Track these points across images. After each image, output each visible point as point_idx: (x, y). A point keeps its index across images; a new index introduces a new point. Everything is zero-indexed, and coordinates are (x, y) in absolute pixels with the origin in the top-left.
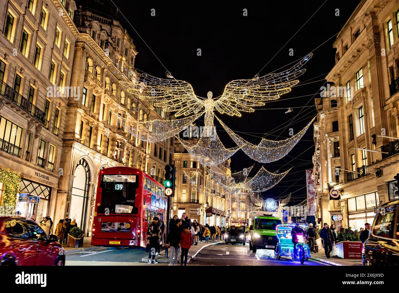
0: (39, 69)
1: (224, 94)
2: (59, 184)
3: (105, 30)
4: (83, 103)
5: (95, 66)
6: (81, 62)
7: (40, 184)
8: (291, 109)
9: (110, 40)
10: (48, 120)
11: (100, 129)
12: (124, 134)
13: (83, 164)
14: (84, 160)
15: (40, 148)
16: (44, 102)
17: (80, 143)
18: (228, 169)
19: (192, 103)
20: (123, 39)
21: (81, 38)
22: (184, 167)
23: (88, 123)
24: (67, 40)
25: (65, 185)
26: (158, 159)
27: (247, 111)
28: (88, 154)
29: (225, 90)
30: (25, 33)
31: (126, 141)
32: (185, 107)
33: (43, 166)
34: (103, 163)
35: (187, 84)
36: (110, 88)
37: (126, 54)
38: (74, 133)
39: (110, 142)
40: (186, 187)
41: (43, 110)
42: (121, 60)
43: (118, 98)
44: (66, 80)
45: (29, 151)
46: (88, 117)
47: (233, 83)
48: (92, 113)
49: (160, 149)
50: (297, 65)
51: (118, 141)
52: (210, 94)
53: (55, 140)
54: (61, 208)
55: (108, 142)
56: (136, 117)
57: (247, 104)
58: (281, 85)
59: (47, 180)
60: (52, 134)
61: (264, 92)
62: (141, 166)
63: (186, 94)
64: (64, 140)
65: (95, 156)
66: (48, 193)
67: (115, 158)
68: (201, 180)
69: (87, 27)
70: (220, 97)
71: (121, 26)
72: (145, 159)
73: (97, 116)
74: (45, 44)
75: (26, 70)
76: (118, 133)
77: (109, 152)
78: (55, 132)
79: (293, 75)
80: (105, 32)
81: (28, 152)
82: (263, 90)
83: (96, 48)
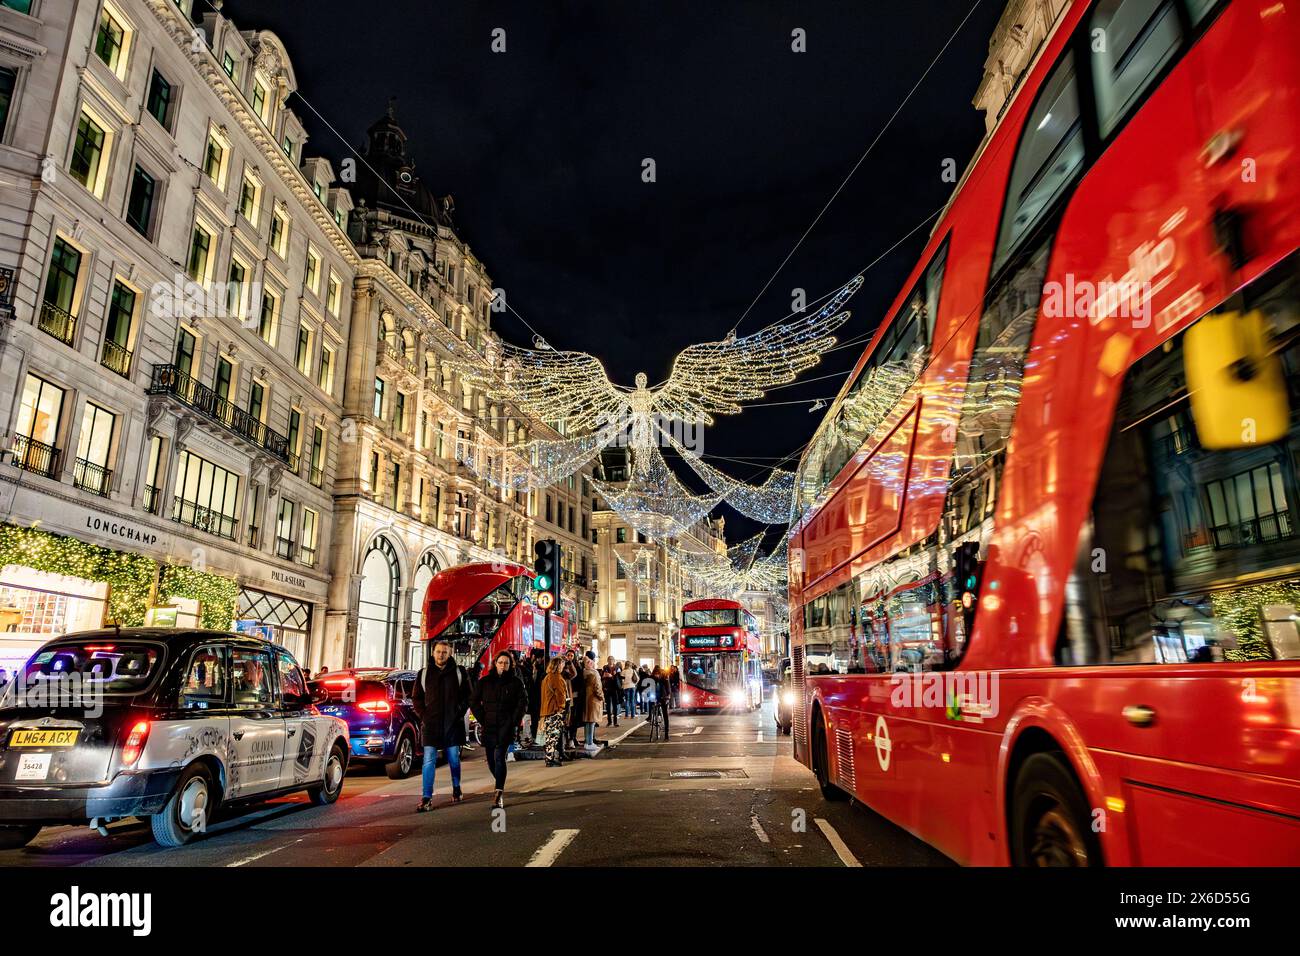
0: (272, 343)
1: (672, 376)
2: (329, 595)
3: (419, 249)
4: (377, 414)
5: (400, 330)
6: (367, 321)
7: (284, 598)
8: (822, 402)
9: (432, 271)
10: (298, 454)
11: (418, 467)
12: (472, 477)
13: (382, 547)
14: (384, 539)
15: (282, 517)
16: (285, 415)
17: (374, 501)
18: (719, 541)
19: (603, 401)
20: (463, 266)
21: (366, 269)
22: (620, 540)
23: (388, 457)
24: (333, 276)
25: (341, 596)
26: (555, 526)
27: (727, 412)
28: (393, 525)
29: (674, 368)
30: (237, 266)
31: (478, 490)
32: (590, 411)
33: (289, 558)
34: (427, 543)
35: (589, 359)
36: (436, 374)
37: (470, 299)
38: (357, 480)
39: (443, 496)
40: (625, 586)
41: (284, 433)
42: (460, 312)
43: (457, 397)
44: (335, 365)
45: (256, 525)
46: (388, 443)
47: (691, 353)
48: (397, 434)
49: (560, 504)
50: (830, 305)
51: (460, 491)
52: (641, 379)
53: (315, 498)
54: (335, 650)
55: (438, 496)
56: (499, 435)
57: (725, 396)
58: (797, 351)
59: (300, 588)
60: (309, 485)
61: (761, 367)
62: (516, 544)
63: (589, 381)
64: (336, 497)
65: (409, 528)
66: (305, 617)
67: (455, 529)
68: (658, 571)
69: (378, 245)
70: (664, 384)
71: (454, 237)
72: (524, 529)
73: (409, 439)
74: (284, 289)
75: (242, 348)
76: (460, 475)
77: (442, 518)
78: (315, 481)
79: (823, 326)
80: (419, 252)
81: (253, 529)
82: (757, 364)
83: (399, 289)
